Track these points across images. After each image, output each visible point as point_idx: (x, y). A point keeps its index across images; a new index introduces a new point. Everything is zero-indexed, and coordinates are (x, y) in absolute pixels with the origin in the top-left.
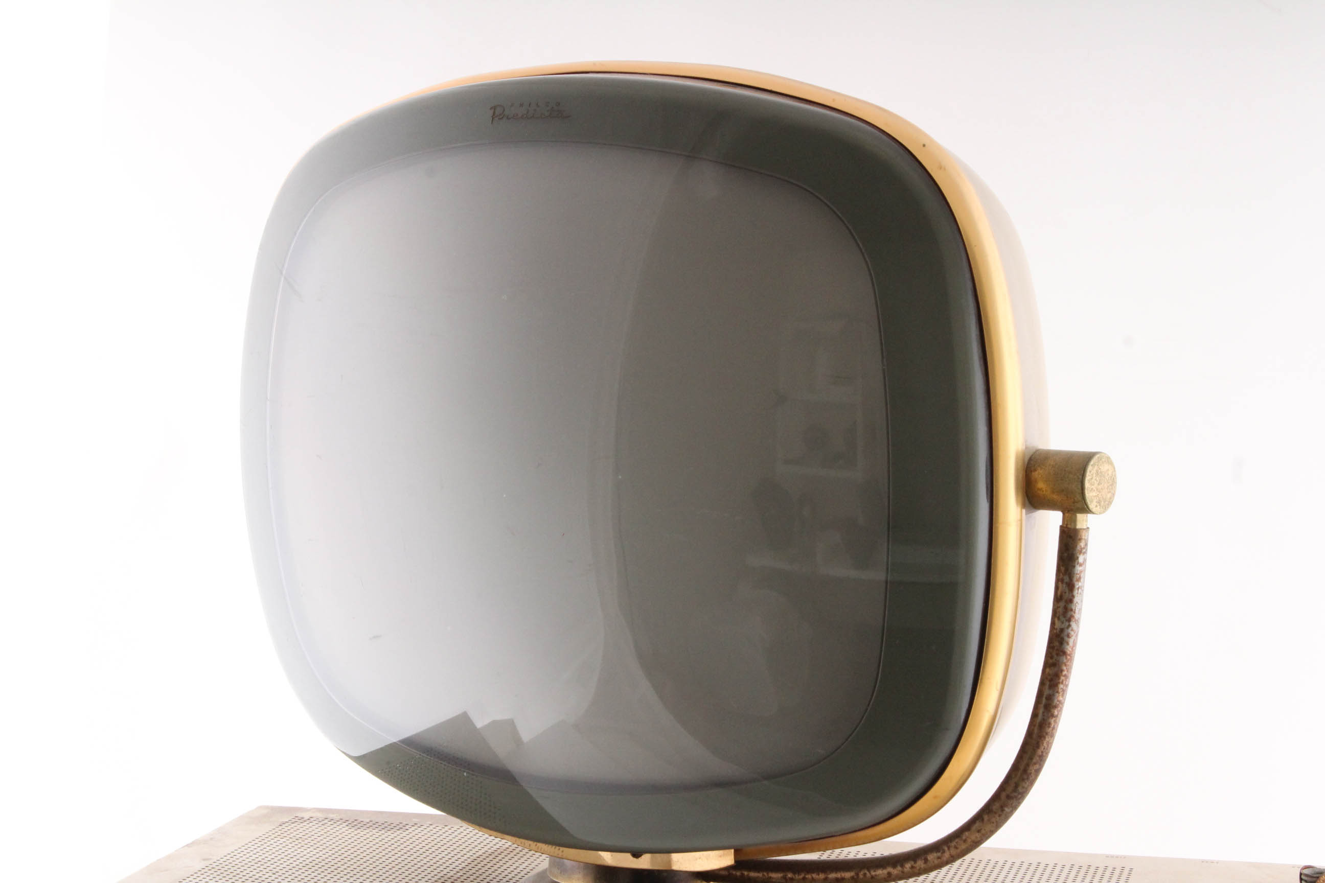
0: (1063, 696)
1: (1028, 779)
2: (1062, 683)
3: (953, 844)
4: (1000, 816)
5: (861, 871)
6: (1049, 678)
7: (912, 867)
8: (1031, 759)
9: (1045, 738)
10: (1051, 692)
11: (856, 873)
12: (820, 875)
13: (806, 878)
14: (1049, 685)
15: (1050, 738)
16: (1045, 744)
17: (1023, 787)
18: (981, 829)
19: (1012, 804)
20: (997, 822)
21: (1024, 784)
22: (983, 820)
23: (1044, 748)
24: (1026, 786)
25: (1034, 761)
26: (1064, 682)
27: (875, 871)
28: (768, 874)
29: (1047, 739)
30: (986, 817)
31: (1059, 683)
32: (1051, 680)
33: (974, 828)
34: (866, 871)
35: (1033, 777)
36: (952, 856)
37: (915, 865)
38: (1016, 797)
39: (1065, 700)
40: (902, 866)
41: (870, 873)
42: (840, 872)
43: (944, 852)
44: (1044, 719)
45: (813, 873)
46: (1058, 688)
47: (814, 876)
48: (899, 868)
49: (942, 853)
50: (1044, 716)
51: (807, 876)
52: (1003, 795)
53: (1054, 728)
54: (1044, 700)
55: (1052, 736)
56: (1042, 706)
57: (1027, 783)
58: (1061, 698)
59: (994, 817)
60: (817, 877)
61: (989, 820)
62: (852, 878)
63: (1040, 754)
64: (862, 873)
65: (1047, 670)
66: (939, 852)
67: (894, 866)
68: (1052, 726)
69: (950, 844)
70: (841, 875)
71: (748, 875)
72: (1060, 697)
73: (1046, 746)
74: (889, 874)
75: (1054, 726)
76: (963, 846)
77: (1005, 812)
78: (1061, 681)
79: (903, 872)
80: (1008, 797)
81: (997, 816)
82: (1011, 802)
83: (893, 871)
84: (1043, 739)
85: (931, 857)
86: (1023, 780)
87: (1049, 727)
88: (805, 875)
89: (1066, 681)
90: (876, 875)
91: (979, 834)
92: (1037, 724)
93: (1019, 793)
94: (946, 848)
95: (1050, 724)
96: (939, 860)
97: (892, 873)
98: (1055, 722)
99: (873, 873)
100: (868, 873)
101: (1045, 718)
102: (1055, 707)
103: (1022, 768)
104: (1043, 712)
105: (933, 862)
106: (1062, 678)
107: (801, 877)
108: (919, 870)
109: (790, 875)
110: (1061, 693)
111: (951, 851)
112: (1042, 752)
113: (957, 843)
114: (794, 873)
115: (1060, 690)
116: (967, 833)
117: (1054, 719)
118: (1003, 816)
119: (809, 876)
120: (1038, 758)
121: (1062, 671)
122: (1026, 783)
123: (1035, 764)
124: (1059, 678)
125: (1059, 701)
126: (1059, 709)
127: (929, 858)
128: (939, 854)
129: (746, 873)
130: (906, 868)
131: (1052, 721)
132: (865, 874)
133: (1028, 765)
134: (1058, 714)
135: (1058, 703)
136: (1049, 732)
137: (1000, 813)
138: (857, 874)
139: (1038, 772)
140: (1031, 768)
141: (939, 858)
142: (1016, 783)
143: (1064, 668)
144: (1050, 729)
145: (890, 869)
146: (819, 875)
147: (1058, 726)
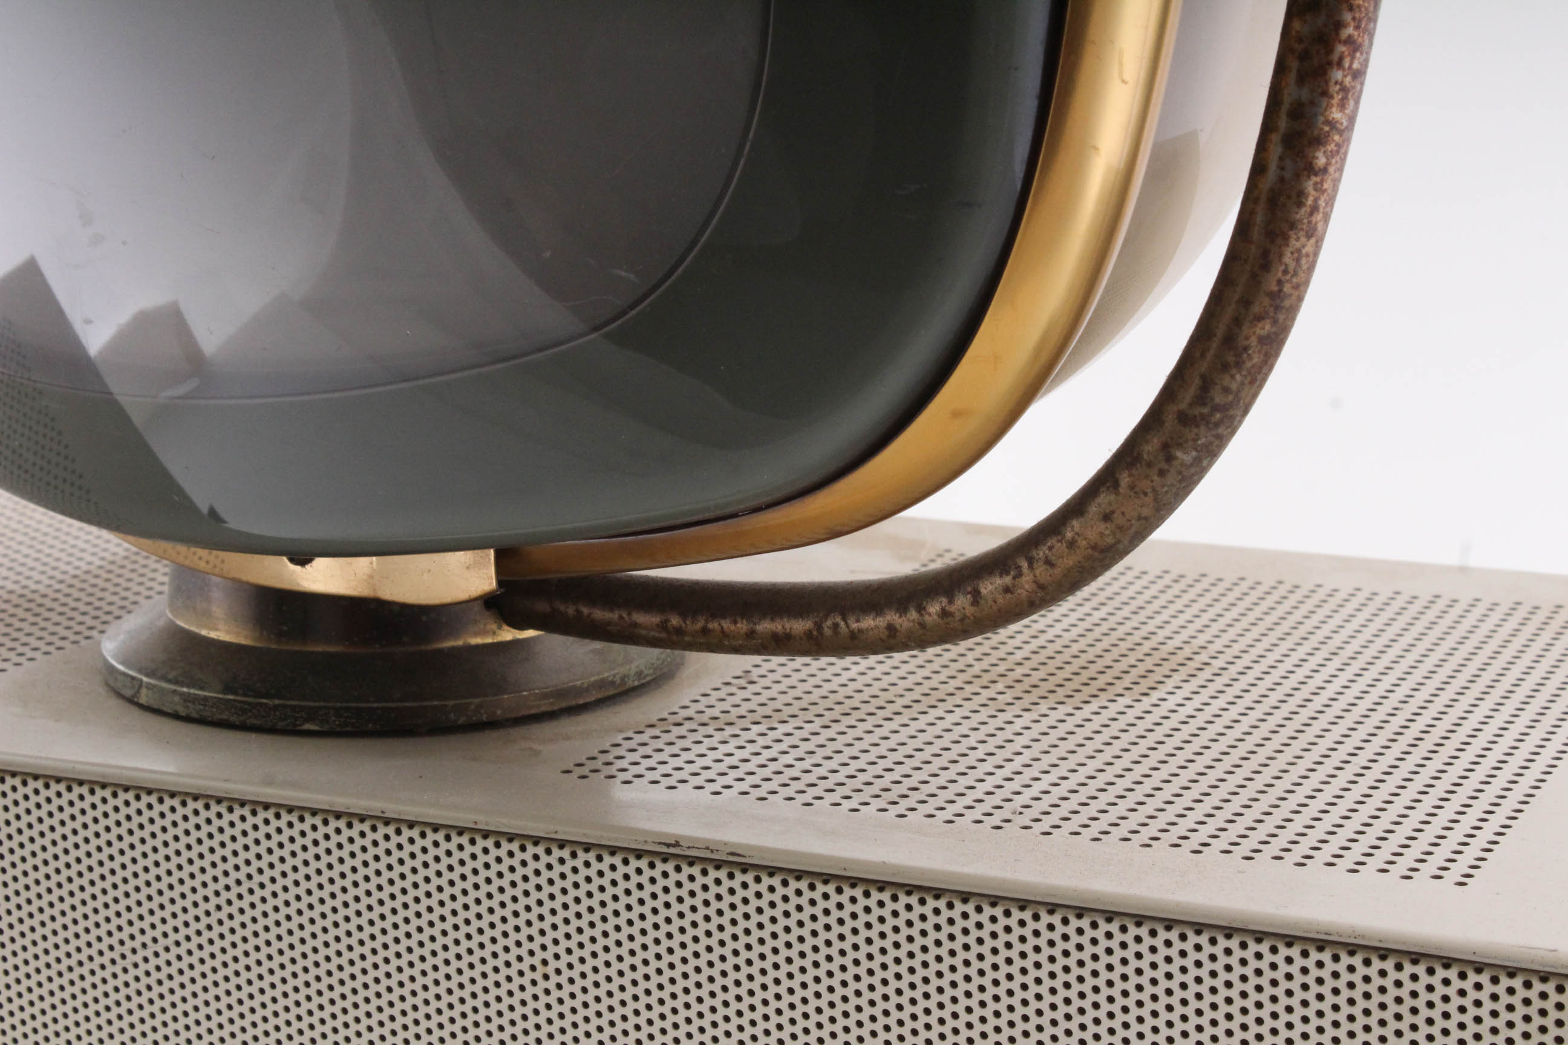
0: (1342, 106)
1: (1239, 365)
2: (1340, 64)
3: (1041, 552)
4: (1162, 473)
5: (826, 617)
6: (1299, 47)
7: (944, 614)
8: (1246, 303)
9: (1286, 238)
10: (1305, 94)
11: (816, 623)
12: (739, 625)
13: (709, 631)
14: (1299, 71)
15: (1303, 240)
16: (1288, 259)
17: (1226, 390)
18: (1113, 512)
19: (1195, 440)
20: (1154, 490)
21: (1226, 380)
22: (1116, 485)
23: (1286, 272)
24: (1234, 386)
25: (1256, 309)
26: (1346, 63)
27: (858, 621)
28: (629, 614)
29: (1294, 244)
30: (1125, 479)
31: (1330, 63)
32: (1304, 57)
33: (1093, 509)
34: (838, 619)
35: (1256, 360)
36: (1041, 587)
37: (952, 609)
38: (1205, 418)
39: (1352, 119)
40: (921, 609)
41: (848, 626)
42: (782, 619)
43: (1020, 574)
44: (1282, 180)
45: (725, 618)
46: (1327, 82)
47: (726, 624)
48: (913, 614)
49: (1014, 578)
50: (1282, 168)
51: (710, 626)
52: (1170, 418)
53: (1315, 209)
54: (1283, 123)
55: (1315, 235)
56: (1275, 138)
57: (1238, 377)
58: (1336, 114)
59: (1147, 477)
60: (733, 628)
61: (1132, 487)
62: (809, 634)
63: (1275, 288)
64: (829, 623)
65: (1297, 25)
66: (1008, 573)
67: (903, 610)
68: (1310, 201)
69: (1034, 553)
70: (783, 627)
71: (589, 616)
72: (1334, 110)
73: (1292, 265)
74: (891, 628)
75: (1316, 200)
76: (1068, 561)
77: (1176, 463)
78: (1335, 57)
79: (922, 625)
80: (1184, 419)
81: (1154, 473)
82: (1192, 436)
83: (900, 621)
84: (1279, 241)
85: (990, 587)
86: (1225, 367)
87: (1300, 204)
88: (707, 622)
89: (1353, 58)
90: (860, 631)
91: (1108, 525)
92: (1264, 198)
93: (1216, 408)
94: (1025, 565)
95: (1301, 194)
96: (1009, 596)
97: (898, 627)
98: (1320, 190)
99: (854, 626)
100: (842, 624)
101: (1288, 175)
102: (1319, 141)
103: (1220, 331)
104: (1281, 159)
105: (995, 602)
106: (1341, 48)
107: (700, 625)
108: (962, 620)
109: (675, 621)
110: (1335, 101)
111: (1037, 572)
112: (1280, 282)
113: (1050, 548)
114: (684, 615)
115: (1334, 89)
116: (1076, 523)
117: (1314, 179)
118: (1171, 478)
119: (713, 625)
120: (1266, 301)
121: (1339, 25)
122: (1233, 377)
123: (1259, 318)
124: (1330, 51)
125: (1332, 124)
126: (1331, 147)
127: (983, 591)
128: (1008, 580)
129: (585, 611)
130: (930, 615)
131: (1309, 186)
132: (836, 626)
133: (1237, 321)
134: (1328, 164)
135: (1327, 128)
136: (1301, 221)
137: (1164, 466)
138: (819, 626)
139: (1273, 344)
140: (1246, 330)
141: (1007, 590)
142: (1203, 377)
143: (1348, 17)
144: (1304, 211)
145: (892, 617)
146: (735, 622)
147: (1331, 202)
